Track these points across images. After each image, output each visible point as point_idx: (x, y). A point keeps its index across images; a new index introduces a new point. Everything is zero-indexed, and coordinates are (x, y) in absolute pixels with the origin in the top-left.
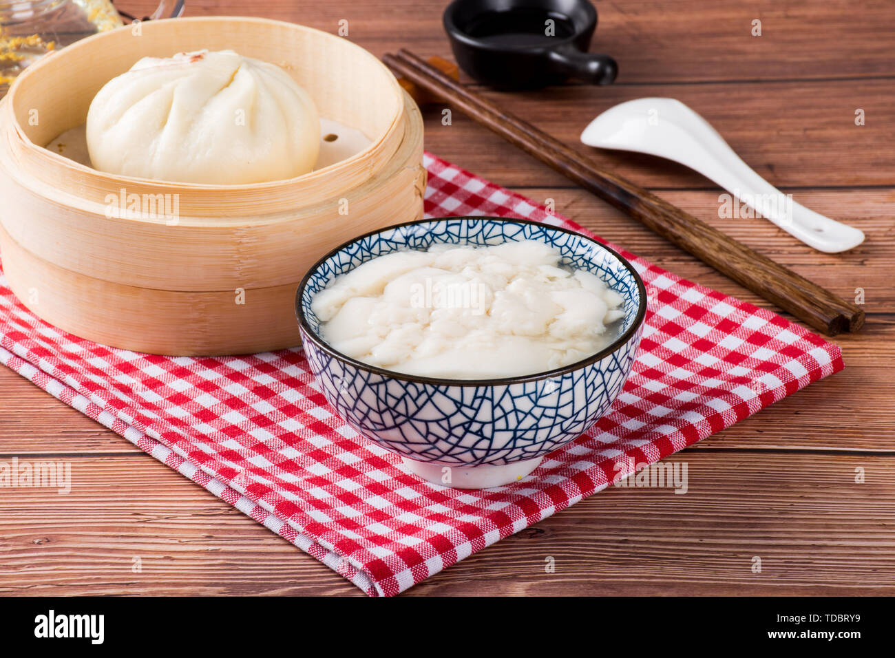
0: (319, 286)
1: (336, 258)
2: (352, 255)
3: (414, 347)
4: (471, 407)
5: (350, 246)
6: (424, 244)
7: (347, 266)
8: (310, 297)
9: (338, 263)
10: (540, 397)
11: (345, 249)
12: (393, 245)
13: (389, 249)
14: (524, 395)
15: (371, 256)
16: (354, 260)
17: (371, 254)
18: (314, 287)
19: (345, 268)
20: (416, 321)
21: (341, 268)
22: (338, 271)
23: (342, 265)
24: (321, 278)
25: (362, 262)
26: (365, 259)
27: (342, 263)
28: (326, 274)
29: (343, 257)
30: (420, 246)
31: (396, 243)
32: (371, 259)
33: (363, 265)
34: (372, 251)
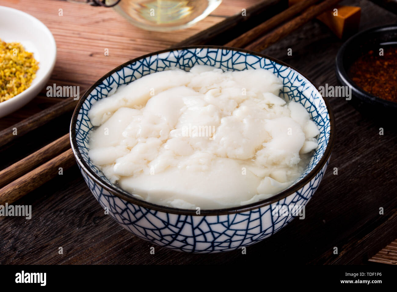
0: (102, 94)
1: (121, 73)
2: (134, 70)
3: (149, 162)
4: (176, 226)
5: (134, 63)
6: (190, 64)
7: (130, 78)
8: (91, 104)
9: (122, 76)
10: (232, 224)
11: (129, 66)
12: (167, 63)
13: (164, 66)
14: (218, 223)
15: (149, 71)
16: (136, 74)
17: (150, 69)
18: (97, 96)
19: (128, 80)
20: (159, 137)
21: (124, 80)
22: (122, 81)
23: (125, 77)
24: (105, 88)
25: (142, 75)
26: (145, 73)
27: (126, 75)
28: (110, 84)
29: (127, 71)
30: (187, 65)
31: (170, 62)
32: (149, 74)
33: (143, 78)
34: (151, 67)
